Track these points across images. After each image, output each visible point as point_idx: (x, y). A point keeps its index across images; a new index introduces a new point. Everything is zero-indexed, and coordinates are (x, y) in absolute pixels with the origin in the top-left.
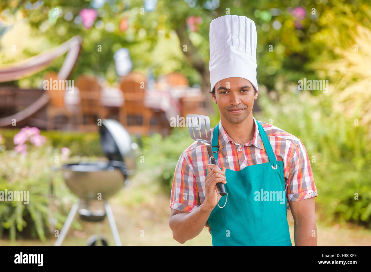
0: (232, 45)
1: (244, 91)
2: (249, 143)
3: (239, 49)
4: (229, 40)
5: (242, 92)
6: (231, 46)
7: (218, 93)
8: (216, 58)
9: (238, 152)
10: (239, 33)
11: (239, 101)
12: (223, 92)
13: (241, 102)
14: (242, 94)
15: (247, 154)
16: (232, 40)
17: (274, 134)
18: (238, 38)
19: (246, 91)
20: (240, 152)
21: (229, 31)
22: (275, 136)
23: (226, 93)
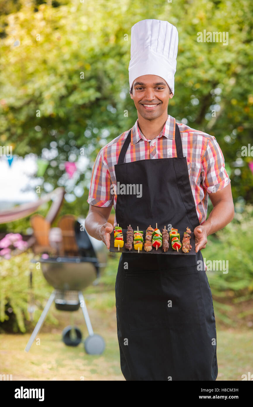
0: (151, 45)
1: (159, 88)
2: (160, 135)
3: (157, 50)
4: (148, 41)
5: (157, 89)
6: (149, 46)
7: (134, 89)
8: (136, 59)
9: (150, 146)
10: (158, 36)
11: (153, 97)
12: (139, 88)
13: (155, 98)
14: (157, 91)
15: (159, 149)
16: (151, 41)
17: (187, 130)
18: (157, 40)
19: (161, 89)
20: (153, 147)
21: (149, 33)
22: (187, 133)
23: (142, 89)
